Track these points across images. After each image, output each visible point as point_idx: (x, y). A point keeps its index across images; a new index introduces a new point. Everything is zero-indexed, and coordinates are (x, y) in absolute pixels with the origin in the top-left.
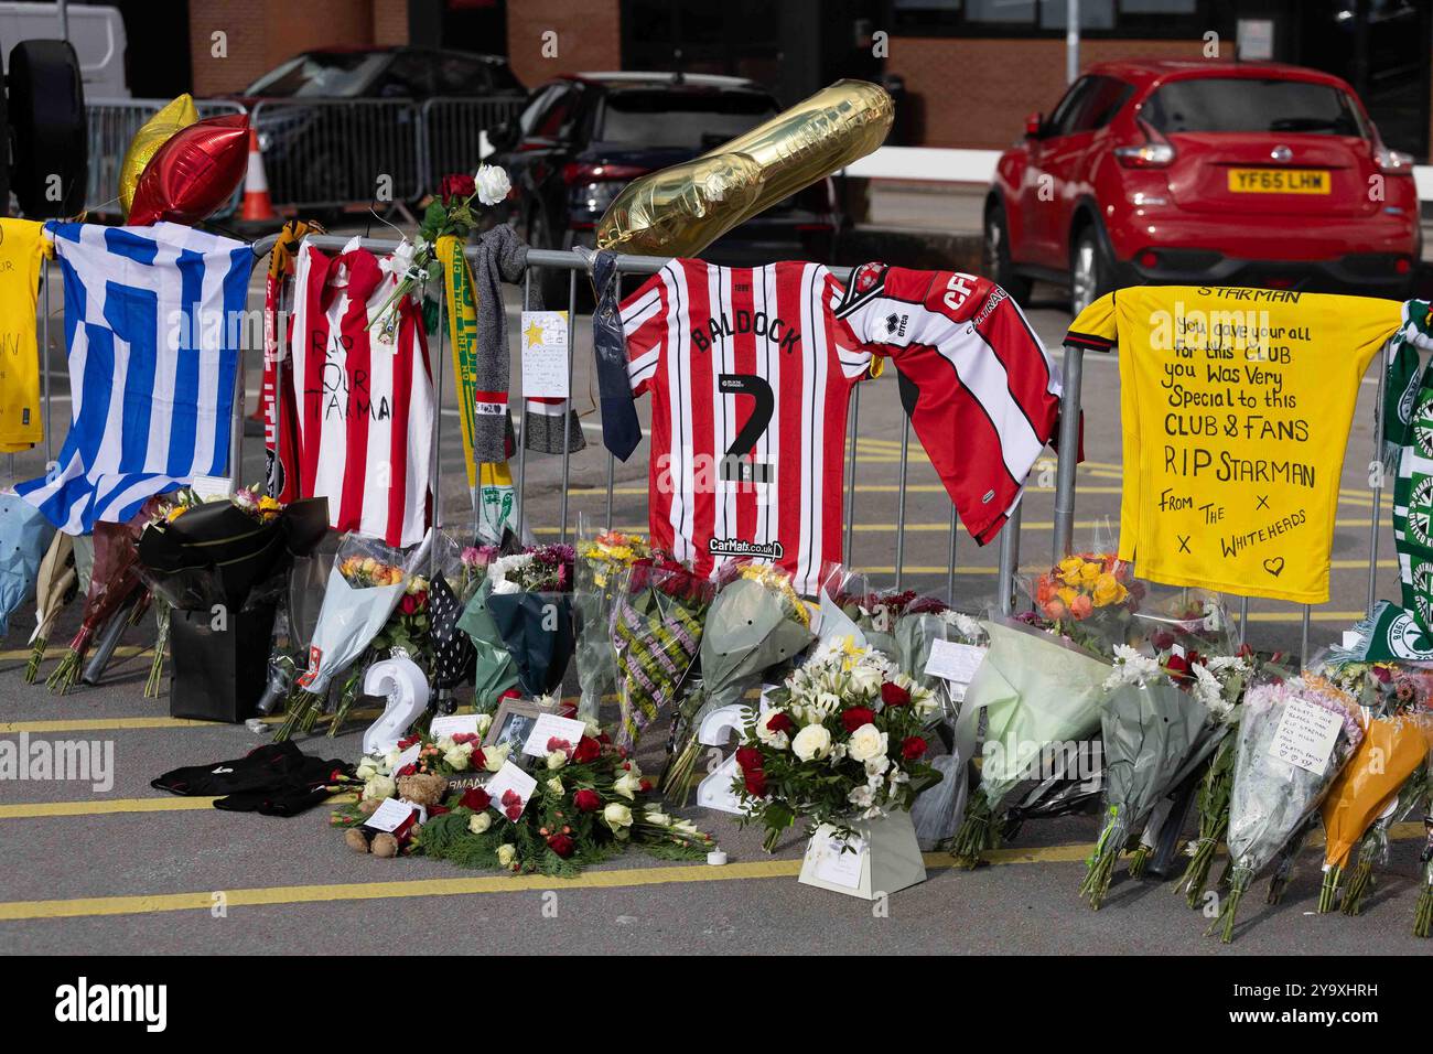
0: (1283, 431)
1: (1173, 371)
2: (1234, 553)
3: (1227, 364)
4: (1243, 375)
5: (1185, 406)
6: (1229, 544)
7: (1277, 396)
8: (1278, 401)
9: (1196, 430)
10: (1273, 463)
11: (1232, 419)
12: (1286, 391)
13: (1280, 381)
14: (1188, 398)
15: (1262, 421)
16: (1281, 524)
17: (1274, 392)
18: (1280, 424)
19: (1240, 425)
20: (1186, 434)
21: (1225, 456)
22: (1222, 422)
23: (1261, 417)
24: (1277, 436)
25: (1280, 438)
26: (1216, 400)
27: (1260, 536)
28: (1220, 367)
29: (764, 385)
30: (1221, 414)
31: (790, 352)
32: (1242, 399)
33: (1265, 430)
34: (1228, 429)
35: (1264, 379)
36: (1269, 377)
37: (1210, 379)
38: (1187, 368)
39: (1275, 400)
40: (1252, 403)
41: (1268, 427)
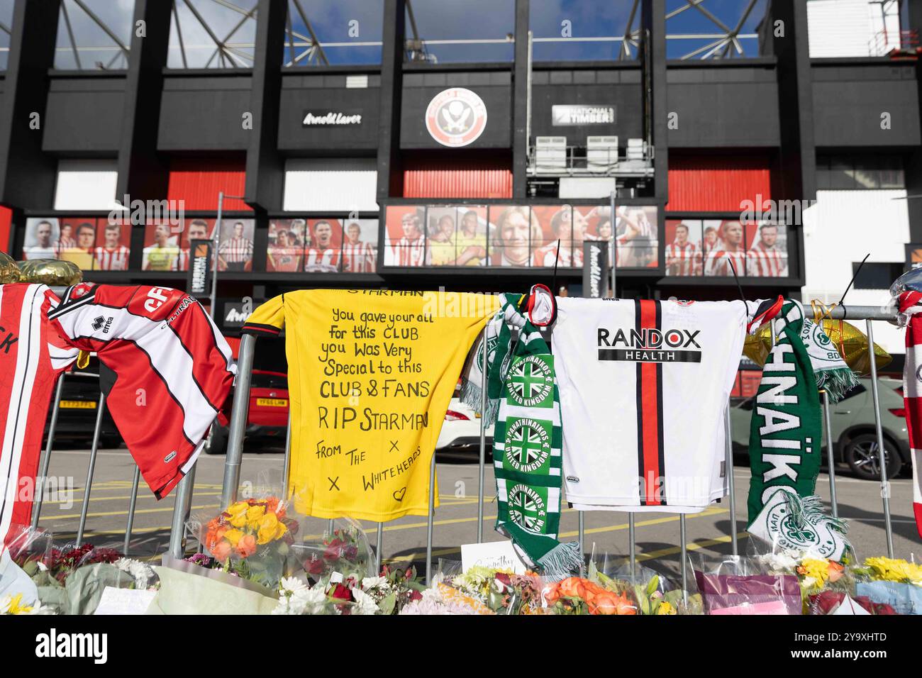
0: (411, 389)
1: (328, 349)
2: (373, 488)
3: (370, 342)
4: (382, 350)
5: (337, 375)
6: (368, 480)
7: (408, 364)
8: (408, 368)
9: (345, 393)
10: (403, 415)
11: (373, 383)
12: (415, 360)
13: (410, 353)
14: (339, 369)
15: (395, 384)
16: (407, 462)
17: (406, 361)
18: (409, 385)
19: (379, 387)
20: (337, 396)
21: (368, 412)
22: (366, 385)
23: (395, 380)
24: (407, 395)
25: (409, 396)
26: (361, 369)
27: (391, 472)
28: (365, 344)
30: (364, 379)
31: (6, 351)
32: (381, 367)
33: (397, 390)
34: (370, 391)
35: (398, 352)
36: (402, 350)
37: (357, 354)
38: (339, 346)
39: (406, 367)
40: (388, 370)
41: (400, 388)
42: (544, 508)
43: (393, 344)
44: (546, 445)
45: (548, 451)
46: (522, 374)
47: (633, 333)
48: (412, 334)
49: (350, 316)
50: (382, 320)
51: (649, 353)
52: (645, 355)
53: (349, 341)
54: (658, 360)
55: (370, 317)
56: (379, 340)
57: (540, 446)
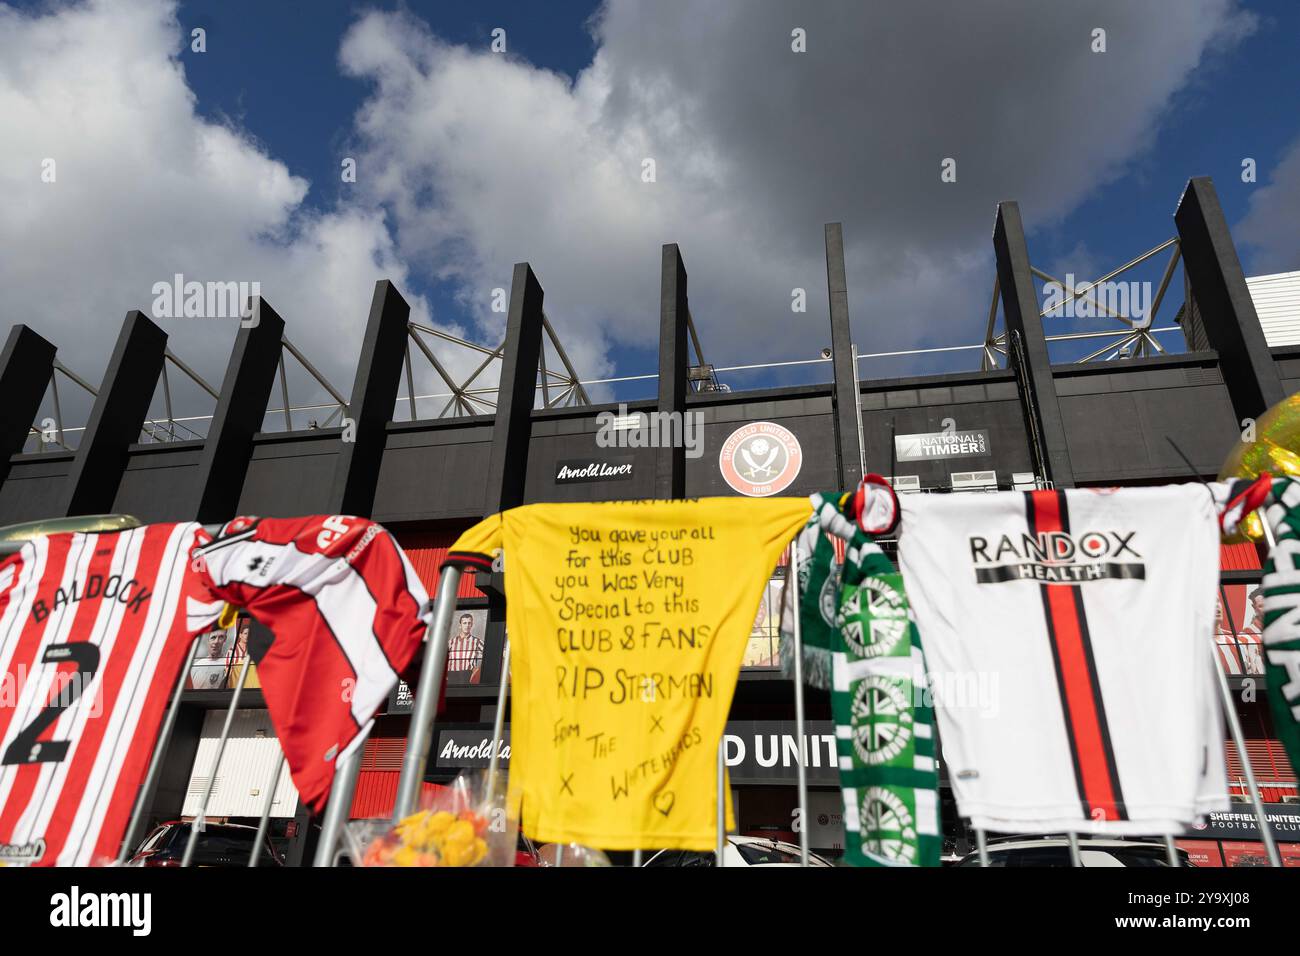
0: (683, 638)
1: (564, 583)
2: (626, 793)
3: (624, 571)
4: (641, 583)
5: (577, 619)
6: (620, 782)
7: (678, 600)
8: (678, 607)
9: (588, 645)
10: (671, 678)
11: (629, 631)
12: (688, 594)
13: (682, 585)
14: (581, 610)
15: (660, 628)
17: (675, 596)
18: (681, 631)
19: (637, 637)
20: (577, 649)
21: (621, 675)
22: (618, 635)
23: (658, 624)
24: (677, 645)
25: (680, 647)
26: (612, 612)
27: (653, 765)
28: (617, 576)
29: (94, 651)
30: (615, 627)
31: (135, 611)
32: (640, 606)
33: (663, 638)
34: (624, 643)
35: (664, 583)
36: (669, 580)
37: (605, 588)
38: (580, 578)
39: (675, 604)
40: (649, 608)
41: (666, 635)
43: (655, 573)
44: (906, 717)
45: (910, 727)
46: (856, 609)
47: (1025, 539)
48: (684, 557)
49: (595, 537)
50: (641, 539)
51: (1056, 570)
52: (1051, 574)
53: (594, 570)
54: (1074, 579)
55: (623, 536)
56: (636, 568)
57: (896, 719)
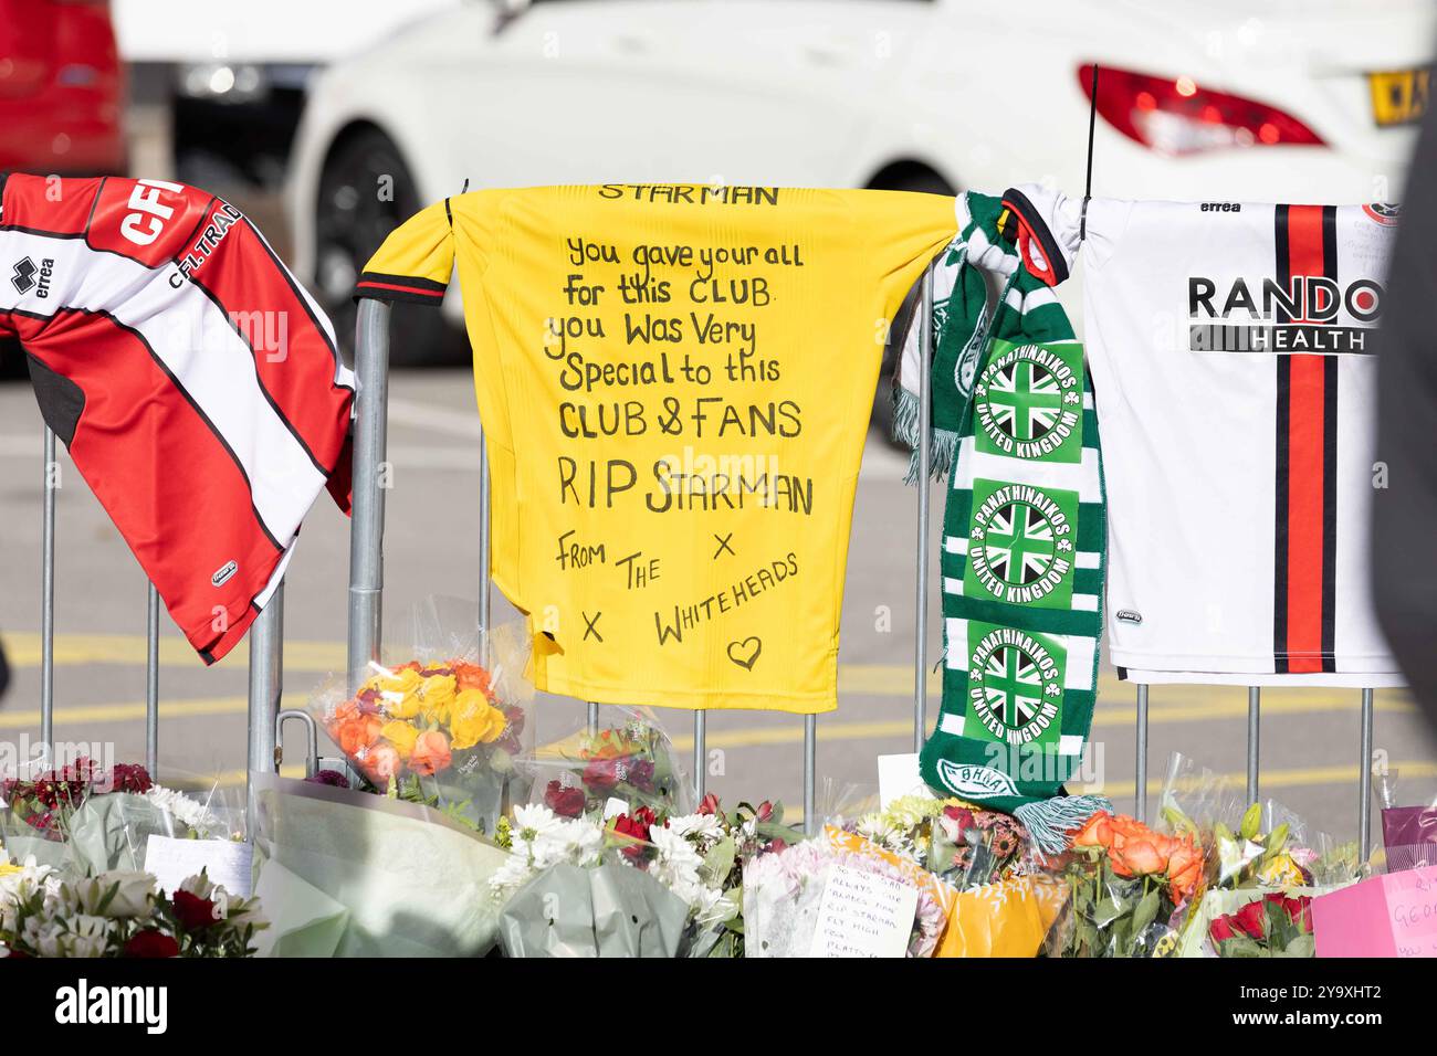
0: (757, 419)
1: (564, 329)
2: (679, 637)
3: (658, 311)
4: (687, 328)
5: (589, 389)
6: (668, 620)
7: (747, 361)
8: (748, 372)
9: (609, 428)
10: (741, 478)
11: (672, 405)
12: (763, 353)
13: (753, 336)
14: (594, 373)
15: (721, 406)
16: (755, 579)
17: (742, 354)
18: (753, 409)
19: (686, 414)
20: (594, 434)
21: (662, 469)
22: (654, 411)
23: (718, 399)
24: (748, 429)
25: (753, 434)
26: (644, 373)
27: (721, 602)
28: (648, 317)
30: (651, 397)
32: (687, 369)
33: (726, 421)
34: (666, 423)
35: (724, 335)
36: (733, 330)
37: (630, 338)
38: (589, 322)
39: (743, 369)
40: (703, 375)
41: (731, 416)
42: (1059, 679)
43: (711, 316)
44: (1065, 544)
46: (1009, 386)
48: (755, 292)
49: (609, 256)
50: (685, 261)
51: (1309, 332)
52: (1300, 338)
53: (610, 308)
54: (1330, 348)
55: (655, 255)
56: (678, 307)
57: (1052, 547)
